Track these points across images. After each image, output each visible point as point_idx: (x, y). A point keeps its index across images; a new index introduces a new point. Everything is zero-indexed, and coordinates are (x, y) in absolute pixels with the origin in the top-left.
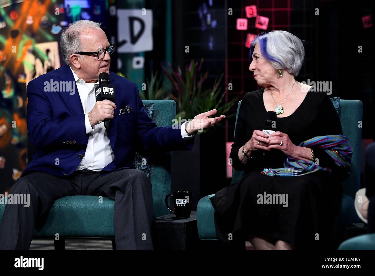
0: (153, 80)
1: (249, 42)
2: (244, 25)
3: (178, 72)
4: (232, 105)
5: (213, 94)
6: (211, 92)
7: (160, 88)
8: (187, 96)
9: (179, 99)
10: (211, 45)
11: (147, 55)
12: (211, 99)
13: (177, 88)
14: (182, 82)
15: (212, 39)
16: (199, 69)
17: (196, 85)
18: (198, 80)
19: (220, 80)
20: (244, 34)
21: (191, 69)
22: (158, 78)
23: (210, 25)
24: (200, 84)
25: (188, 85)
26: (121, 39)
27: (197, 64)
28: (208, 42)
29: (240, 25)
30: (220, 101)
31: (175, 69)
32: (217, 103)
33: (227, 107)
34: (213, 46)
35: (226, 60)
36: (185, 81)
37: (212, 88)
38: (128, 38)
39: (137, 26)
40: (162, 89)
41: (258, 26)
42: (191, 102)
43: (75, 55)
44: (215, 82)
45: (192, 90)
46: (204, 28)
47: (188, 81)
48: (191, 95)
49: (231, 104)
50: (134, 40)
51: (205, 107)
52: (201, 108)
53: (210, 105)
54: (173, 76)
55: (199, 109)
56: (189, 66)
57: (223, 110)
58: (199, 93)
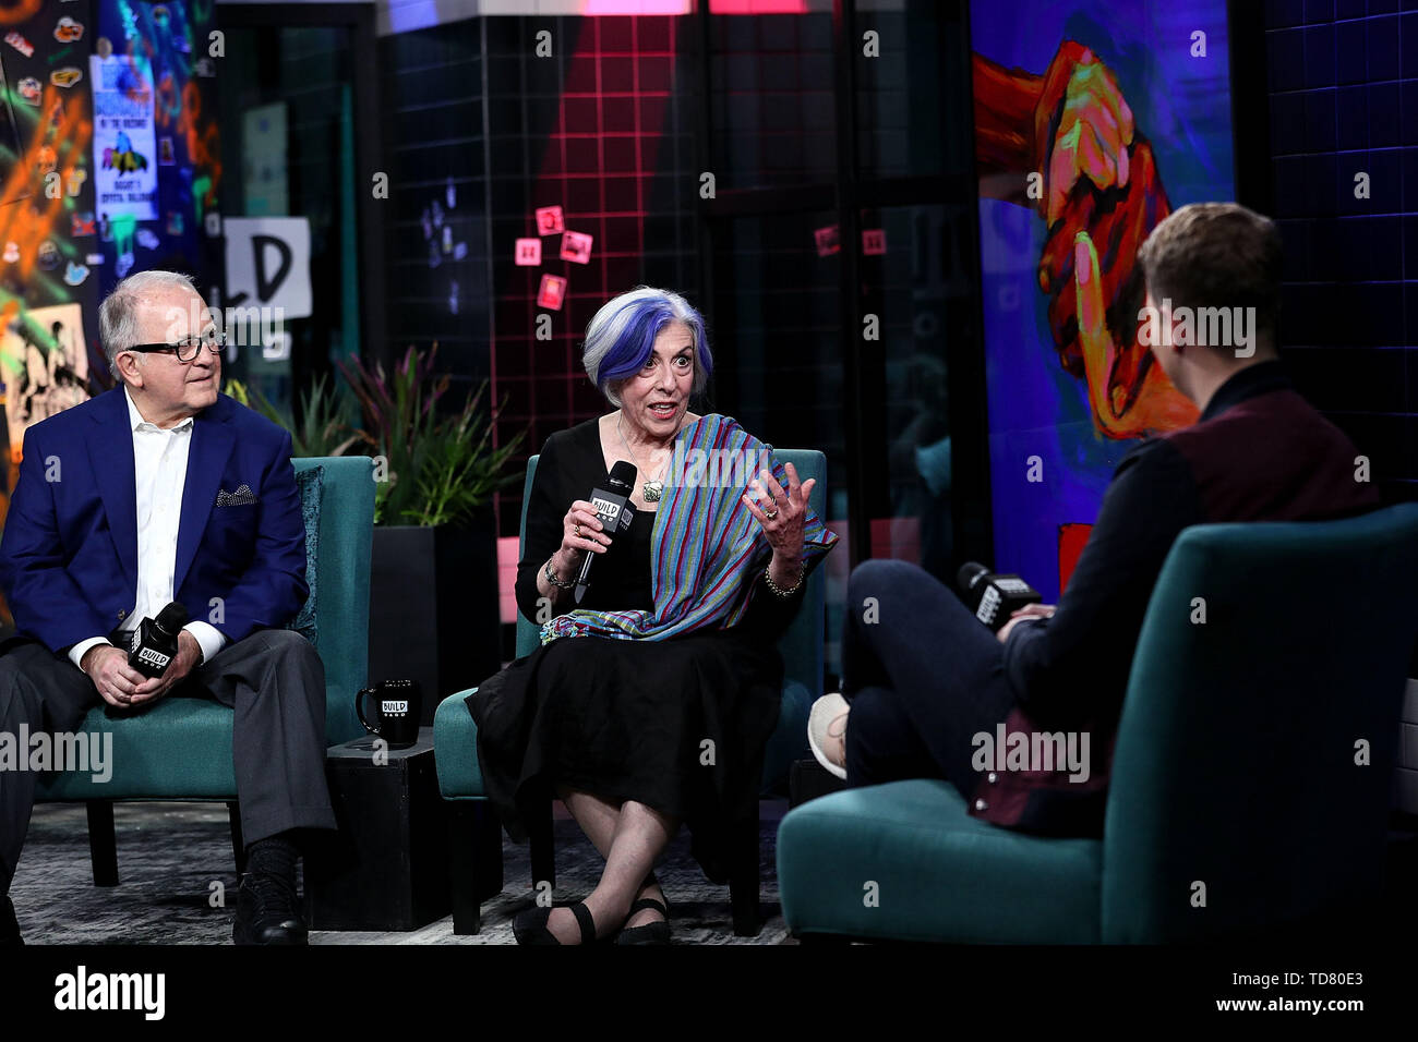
0: (316, 396)
1: (545, 294)
2: (532, 255)
3: (379, 376)
4: (511, 452)
5: (462, 429)
6: (459, 424)
7: (332, 415)
8: (399, 433)
9: (382, 440)
10: (454, 302)
11: (293, 326)
12: (458, 441)
13: (376, 415)
14: (388, 400)
15: (455, 288)
16: (429, 366)
17: (422, 405)
18: (426, 392)
19: (480, 392)
20: (534, 276)
21: (408, 367)
22: (328, 390)
23: (452, 254)
24: (431, 404)
25: (402, 406)
26: (233, 290)
27: (422, 354)
28: (448, 295)
29: (524, 255)
30: (482, 445)
31: (367, 364)
32: (474, 450)
33: (498, 459)
34: (460, 304)
35: (493, 340)
36: (394, 398)
37: (459, 411)
38: (251, 288)
39: (273, 258)
40: (337, 417)
41: (566, 256)
42: (409, 448)
43: (129, 352)
44: (468, 400)
45: (412, 421)
46: (435, 263)
47: (402, 397)
48: (410, 432)
49: (506, 453)
50: (266, 292)
51: (443, 462)
52: (435, 463)
53: (455, 457)
54: (364, 385)
55: (430, 466)
56: (402, 363)
57: (487, 468)
58: (429, 426)
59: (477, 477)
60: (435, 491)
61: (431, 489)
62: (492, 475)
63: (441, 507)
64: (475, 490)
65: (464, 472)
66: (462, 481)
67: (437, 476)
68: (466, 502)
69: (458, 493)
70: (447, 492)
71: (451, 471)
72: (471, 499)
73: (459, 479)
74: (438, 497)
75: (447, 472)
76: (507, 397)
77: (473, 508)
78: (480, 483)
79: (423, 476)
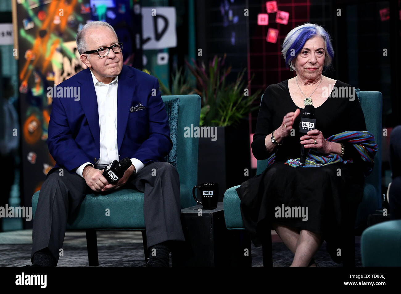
0: (178, 76)
1: (270, 36)
2: (265, 21)
3: (202, 67)
4: (256, 98)
5: (236, 88)
6: (234, 86)
7: (184, 82)
8: (211, 90)
9: (204, 93)
10: (233, 40)
11: (171, 51)
12: (235, 92)
13: (202, 83)
14: (206, 77)
15: (234, 34)
16: (223, 63)
17: (220, 79)
18: (221, 74)
19: (243, 74)
20: (265, 29)
21: (214, 64)
22: (182, 73)
23: (232, 21)
24: (223, 79)
25: (212, 80)
26: (145, 36)
27: (220, 59)
28: (231, 37)
29: (261, 21)
31: (198, 64)
32: (240, 97)
33: (251, 100)
34: (235, 41)
35: (248, 55)
36: (209, 76)
37: (235, 81)
38: (152, 35)
39: (161, 24)
40: (186, 84)
41: (278, 21)
42: (215, 96)
44: (239, 75)
45: (216, 85)
46: (226, 24)
47: (212, 76)
48: (215, 90)
49: (253, 98)
50: (158, 37)
51: (228, 101)
52: (225, 102)
53: (233, 98)
54: (197, 72)
55: (223, 103)
56: (212, 61)
57: (246, 104)
58: (222, 88)
59: (242, 107)
60: (225, 113)
61: (223, 112)
62: (248, 107)
63: (227, 119)
64: (242, 112)
65: (237, 105)
66: (236, 109)
67: (225, 107)
68: (238, 117)
69: (234, 114)
70: (230, 113)
71: (232, 105)
72: (239, 115)
73: (235, 108)
74: (226, 115)
75: (230, 105)
76: (253, 76)
77: (240, 119)
78: (243, 109)
79: (220, 107)
